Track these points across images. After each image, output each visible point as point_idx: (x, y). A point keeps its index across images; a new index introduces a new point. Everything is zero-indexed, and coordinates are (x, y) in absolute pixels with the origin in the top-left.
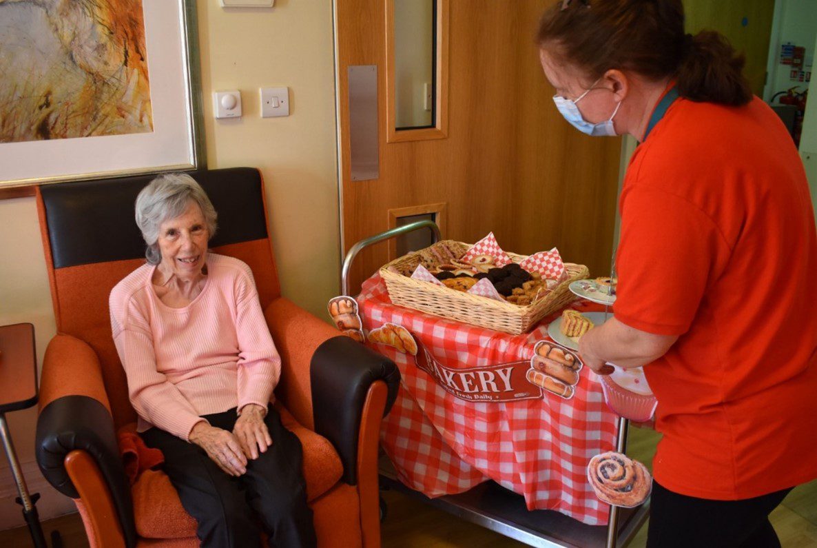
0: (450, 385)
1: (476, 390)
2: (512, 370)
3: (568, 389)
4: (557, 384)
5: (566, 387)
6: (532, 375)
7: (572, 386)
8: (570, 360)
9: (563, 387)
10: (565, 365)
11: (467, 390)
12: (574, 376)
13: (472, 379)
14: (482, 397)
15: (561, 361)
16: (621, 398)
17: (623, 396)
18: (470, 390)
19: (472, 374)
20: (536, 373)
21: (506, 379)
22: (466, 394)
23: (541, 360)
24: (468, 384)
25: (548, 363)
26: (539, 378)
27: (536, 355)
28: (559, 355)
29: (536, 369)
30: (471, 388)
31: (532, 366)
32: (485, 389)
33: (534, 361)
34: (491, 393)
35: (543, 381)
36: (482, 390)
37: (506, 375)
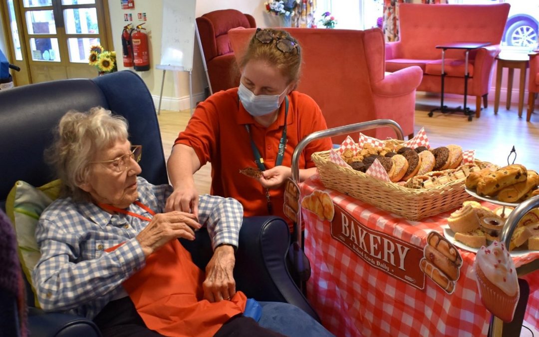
0: (361, 246)
1: (379, 257)
2: (408, 250)
3: (450, 285)
4: (442, 278)
5: (449, 282)
6: (424, 265)
7: (454, 282)
8: (454, 255)
9: (447, 282)
10: (449, 259)
11: (372, 254)
12: (456, 271)
13: (378, 242)
14: (382, 266)
15: (446, 254)
16: (493, 294)
17: (495, 293)
18: (375, 255)
19: (379, 238)
20: (428, 263)
21: (402, 256)
22: (371, 257)
23: (432, 250)
24: (374, 247)
25: (436, 253)
26: (429, 268)
27: (428, 245)
28: (445, 248)
29: (427, 259)
30: (376, 253)
31: (424, 256)
32: (386, 259)
33: (426, 250)
34: (388, 264)
35: (432, 272)
36: (384, 258)
37: (403, 253)
